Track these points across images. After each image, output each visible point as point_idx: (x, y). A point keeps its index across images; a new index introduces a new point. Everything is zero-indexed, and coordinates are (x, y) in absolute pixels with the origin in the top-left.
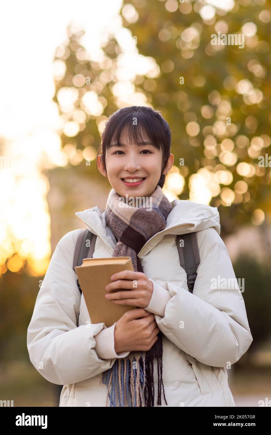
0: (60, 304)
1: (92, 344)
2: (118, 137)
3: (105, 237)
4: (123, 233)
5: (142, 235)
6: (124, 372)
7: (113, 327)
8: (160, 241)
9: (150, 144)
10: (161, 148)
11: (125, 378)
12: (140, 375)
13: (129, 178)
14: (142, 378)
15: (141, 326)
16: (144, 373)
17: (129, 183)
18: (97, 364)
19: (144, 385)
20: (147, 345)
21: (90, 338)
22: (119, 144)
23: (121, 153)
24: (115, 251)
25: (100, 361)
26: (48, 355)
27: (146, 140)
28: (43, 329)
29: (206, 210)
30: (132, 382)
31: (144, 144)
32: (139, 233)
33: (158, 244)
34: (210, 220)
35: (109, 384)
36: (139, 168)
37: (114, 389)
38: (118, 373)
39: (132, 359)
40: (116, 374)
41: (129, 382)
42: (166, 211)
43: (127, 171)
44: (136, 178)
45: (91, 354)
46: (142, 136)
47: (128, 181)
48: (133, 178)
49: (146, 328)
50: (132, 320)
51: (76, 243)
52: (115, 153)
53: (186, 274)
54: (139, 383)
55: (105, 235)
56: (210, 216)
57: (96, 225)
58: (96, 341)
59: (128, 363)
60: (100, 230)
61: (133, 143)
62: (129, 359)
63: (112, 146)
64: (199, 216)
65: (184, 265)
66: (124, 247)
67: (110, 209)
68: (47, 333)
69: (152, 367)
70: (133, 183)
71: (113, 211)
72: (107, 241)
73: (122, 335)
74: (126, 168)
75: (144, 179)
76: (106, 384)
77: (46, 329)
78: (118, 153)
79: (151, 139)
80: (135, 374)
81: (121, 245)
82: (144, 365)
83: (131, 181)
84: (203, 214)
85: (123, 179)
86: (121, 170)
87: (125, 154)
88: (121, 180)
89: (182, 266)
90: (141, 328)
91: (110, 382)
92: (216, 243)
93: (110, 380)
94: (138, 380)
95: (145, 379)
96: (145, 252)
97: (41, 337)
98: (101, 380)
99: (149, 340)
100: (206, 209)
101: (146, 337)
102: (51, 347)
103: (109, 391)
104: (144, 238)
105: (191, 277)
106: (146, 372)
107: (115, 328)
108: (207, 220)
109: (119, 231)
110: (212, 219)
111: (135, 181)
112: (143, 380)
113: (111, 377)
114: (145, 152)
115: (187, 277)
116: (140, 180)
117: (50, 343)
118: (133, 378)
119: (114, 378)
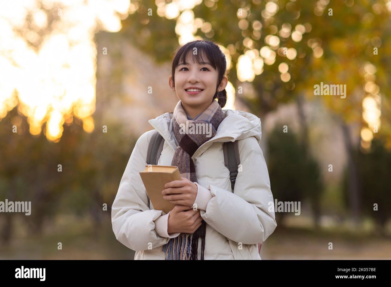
0: (135, 190)
1: (153, 226)
2: (184, 58)
3: (170, 141)
4: (181, 140)
5: (195, 142)
6: (177, 245)
7: (168, 215)
8: (210, 146)
9: (208, 64)
10: (217, 69)
11: (177, 250)
12: (187, 248)
13: (191, 88)
14: (188, 251)
15: (186, 217)
16: (190, 248)
17: (191, 92)
18: (156, 241)
19: (190, 256)
20: (192, 230)
21: (150, 223)
22: (185, 63)
23: (186, 69)
24: (175, 153)
25: (159, 238)
26: (123, 230)
27: (206, 60)
28: (121, 209)
29: (247, 124)
30: (181, 253)
31: (204, 63)
32: (193, 141)
33: (209, 148)
34: (250, 131)
35: (167, 253)
36: (198, 80)
37: (170, 256)
38: (173, 245)
39: (184, 236)
40: (172, 246)
41: (180, 253)
42: (218, 121)
43: (190, 82)
44: (196, 88)
45: (150, 234)
46: (203, 58)
47: (190, 90)
48: (194, 88)
49: (190, 218)
50: (180, 212)
51: (149, 142)
52: (181, 70)
53: (229, 171)
54: (186, 254)
55: (169, 139)
56: (251, 128)
57: (163, 131)
58: (155, 225)
59: (181, 239)
60: (166, 134)
61: (195, 62)
62: (181, 236)
63: (180, 65)
64: (241, 128)
65: (228, 165)
66: (181, 151)
67: (174, 118)
68: (125, 212)
69: (197, 244)
70: (193, 92)
71: (176, 120)
72: (171, 144)
73: (173, 222)
74: (189, 80)
75: (202, 90)
76: (165, 252)
77: (124, 208)
78: (184, 70)
79: (210, 60)
80: (184, 247)
81: (180, 149)
82: (191, 242)
83: (192, 90)
84: (245, 127)
85: (186, 90)
86: (185, 83)
87: (189, 70)
88: (185, 91)
89: (226, 166)
90: (186, 218)
91: (167, 251)
92: (253, 150)
93: (168, 249)
94: (185, 252)
95: (190, 251)
96: (198, 154)
97: (120, 215)
98: (162, 249)
99: (193, 227)
100: (248, 122)
101: (190, 225)
102: (125, 225)
103: (166, 258)
104: (197, 145)
105: (233, 174)
106: (192, 247)
107: (169, 216)
108: (248, 131)
109: (179, 137)
110: (252, 131)
111: (195, 90)
112: (190, 252)
113: (168, 248)
114: (205, 69)
115: (230, 174)
116: (199, 90)
117: (125, 220)
118: (182, 250)
119: (170, 248)
